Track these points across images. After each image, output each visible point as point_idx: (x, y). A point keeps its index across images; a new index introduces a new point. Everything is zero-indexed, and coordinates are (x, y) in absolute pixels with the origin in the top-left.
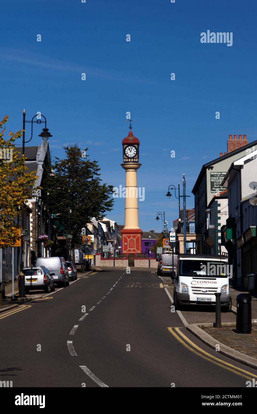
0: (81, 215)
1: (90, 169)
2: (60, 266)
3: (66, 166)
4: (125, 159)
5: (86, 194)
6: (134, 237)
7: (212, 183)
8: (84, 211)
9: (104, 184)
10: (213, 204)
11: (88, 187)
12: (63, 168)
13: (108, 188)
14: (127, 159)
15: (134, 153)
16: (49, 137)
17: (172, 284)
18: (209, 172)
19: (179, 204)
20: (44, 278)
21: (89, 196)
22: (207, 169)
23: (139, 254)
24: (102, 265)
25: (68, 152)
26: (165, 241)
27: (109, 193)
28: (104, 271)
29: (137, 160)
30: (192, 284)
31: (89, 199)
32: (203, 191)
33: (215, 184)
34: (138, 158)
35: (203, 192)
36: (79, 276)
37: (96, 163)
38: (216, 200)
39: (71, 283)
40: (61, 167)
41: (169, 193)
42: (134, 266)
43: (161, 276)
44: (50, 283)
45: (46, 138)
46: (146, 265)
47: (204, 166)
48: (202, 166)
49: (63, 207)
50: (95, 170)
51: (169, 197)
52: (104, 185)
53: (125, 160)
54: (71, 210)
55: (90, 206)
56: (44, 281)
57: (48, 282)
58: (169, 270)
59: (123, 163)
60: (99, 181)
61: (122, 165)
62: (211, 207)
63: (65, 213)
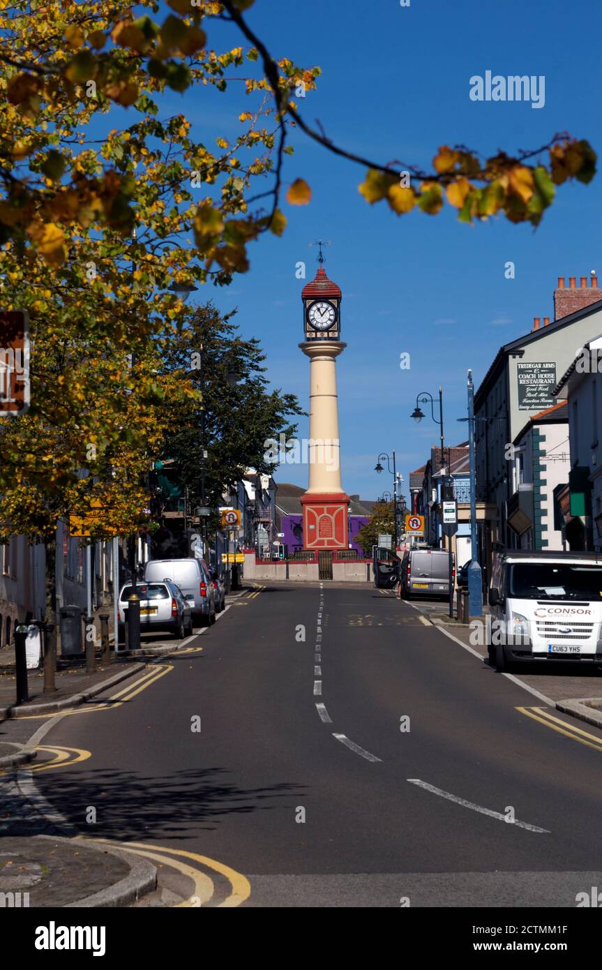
0: (222, 462)
1: (241, 357)
2: (199, 578)
3: (188, 351)
4: (308, 332)
5: (234, 414)
6: (330, 511)
7: (522, 389)
8: (229, 454)
9: (274, 391)
10: (529, 436)
11: (238, 399)
12: (181, 356)
13: (285, 402)
14: (313, 331)
15: (329, 319)
16: (191, 290)
17: (448, 618)
18: (514, 363)
19: (442, 435)
20: (172, 606)
21: (242, 418)
22: (510, 357)
23: (342, 552)
24: (258, 576)
25: (190, 318)
26: (410, 520)
27: (286, 413)
28: (271, 590)
29: (336, 335)
30: (536, 615)
31: (242, 426)
32: (499, 406)
33: (528, 389)
34: (339, 330)
35: (500, 408)
36: (229, 600)
37: (255, 345)
38: (535, 427)
39: (218, 616)
40: (175, 353)
41: (418, 410)
42: (332, 578)
43: (409, 600)
44: (185, 617)
45: (184, 293)
46: (359, 576)
47: (502, 349)
48: (499, 349)
49: (182, 445)
50: (253, 360)
51: (418, 419)
52: (276, 394)
53: (308, 334)
54: (206, 452)
55: (245, 443)
56: (173, 612)
57: (181, 614)
58: (427, 587)
59: (303, 341)
60: (263, 385)
61: (302, 346)
62: (522, 443)
63: (187, 458)
